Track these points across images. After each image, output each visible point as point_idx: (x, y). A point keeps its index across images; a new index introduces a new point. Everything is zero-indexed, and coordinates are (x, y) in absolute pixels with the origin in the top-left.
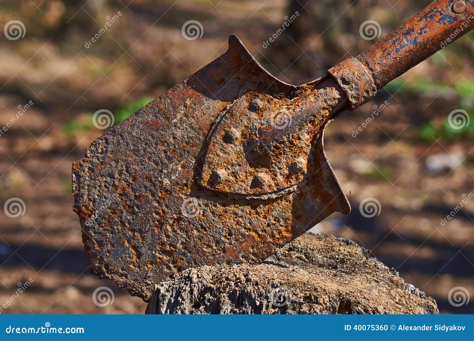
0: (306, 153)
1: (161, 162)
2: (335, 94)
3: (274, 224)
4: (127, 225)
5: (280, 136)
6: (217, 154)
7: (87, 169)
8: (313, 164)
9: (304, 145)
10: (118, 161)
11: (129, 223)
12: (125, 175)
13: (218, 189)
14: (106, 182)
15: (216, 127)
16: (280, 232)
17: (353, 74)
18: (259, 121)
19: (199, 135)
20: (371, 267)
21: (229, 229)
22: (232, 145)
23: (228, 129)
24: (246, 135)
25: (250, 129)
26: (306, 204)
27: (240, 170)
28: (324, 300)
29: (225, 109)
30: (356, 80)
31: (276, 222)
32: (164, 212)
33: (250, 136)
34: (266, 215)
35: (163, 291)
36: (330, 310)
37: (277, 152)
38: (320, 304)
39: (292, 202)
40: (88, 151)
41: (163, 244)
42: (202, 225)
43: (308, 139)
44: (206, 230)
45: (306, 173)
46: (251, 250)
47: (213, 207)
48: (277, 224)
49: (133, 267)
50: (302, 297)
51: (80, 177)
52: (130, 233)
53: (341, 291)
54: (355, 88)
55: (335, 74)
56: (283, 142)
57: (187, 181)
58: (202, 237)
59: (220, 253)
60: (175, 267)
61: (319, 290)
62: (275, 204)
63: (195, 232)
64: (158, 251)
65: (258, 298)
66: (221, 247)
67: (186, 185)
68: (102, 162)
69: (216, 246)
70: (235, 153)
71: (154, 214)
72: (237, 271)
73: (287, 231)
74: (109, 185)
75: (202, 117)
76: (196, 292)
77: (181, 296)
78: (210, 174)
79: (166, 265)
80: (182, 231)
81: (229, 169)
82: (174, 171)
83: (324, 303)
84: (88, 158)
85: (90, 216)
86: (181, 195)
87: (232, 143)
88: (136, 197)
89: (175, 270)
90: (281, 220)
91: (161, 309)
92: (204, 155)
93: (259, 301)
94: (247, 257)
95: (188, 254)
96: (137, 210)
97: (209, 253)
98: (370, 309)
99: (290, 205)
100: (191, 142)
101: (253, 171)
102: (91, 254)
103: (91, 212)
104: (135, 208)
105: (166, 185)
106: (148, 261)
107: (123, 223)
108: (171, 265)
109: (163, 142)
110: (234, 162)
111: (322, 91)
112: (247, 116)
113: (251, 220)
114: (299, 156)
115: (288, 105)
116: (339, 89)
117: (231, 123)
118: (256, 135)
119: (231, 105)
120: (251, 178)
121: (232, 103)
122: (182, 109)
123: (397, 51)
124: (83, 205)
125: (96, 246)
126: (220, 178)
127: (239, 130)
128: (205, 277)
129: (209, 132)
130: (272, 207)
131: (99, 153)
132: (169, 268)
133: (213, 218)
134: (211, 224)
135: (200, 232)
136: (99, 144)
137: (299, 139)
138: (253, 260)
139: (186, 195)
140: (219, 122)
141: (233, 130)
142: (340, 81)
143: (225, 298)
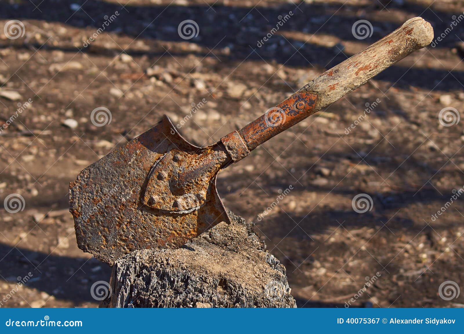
0: (206, 188)
1: (121, 188)
2: (224, 155)
3: (186, 227)
4: (100, 223)
5: (190, 179)
6: (153, 186)
7: (78, 187)
8: (210, 194)
9: (205, 184)
10: (96, 185)
11: (102, 222)
12: (100, 193)
13: (153, 206)
14: (89, 196)
15: (154, 169)
16: (190, 232)
17: (235, 144)
18: (179, 168)
19: (144, 173)
20: (249, 243)
21: (159, 229)
22: (163, 182)
23: (160, 172)
24: (171, 176)
25: (173, 172)
26: (206, 217)
27: (167, 197)
28: (210, 280)
29: (159, 159)
30: (236, 148)
31: (187, 226)
32: (121, 217)
33: (173, 177)
34: (182, 222)
35: (119, 265)
36: (213, 287)
37: (188, 188)
38: (207, 283)
39: (197, 215)
40: (79, 176)
41: (121, 235)
42: (144, 226)
43: (207, 180)
44: (146, 229)
45: (205, 200)
46: (173, 241)
47: (150, 216)
48: (188, 227)
49: (103, 247)
50: (198, 277)
51: (74, 192)
52: (102, 227)
53: (221, 273)
54: (236, 153)
55: (224, 143)
56: (192, 183)
57: (135, 200)
58: (144, 233)
59: (154, 242)
60: (128, 248)
61: (208, 272)
62: (187, 216)
63: (140, 230)
64: (118, 239)
65: (173, 276)
66: (155, 239)
67: (135, 203)
68: (86, 183)
69: (152, 238)
70: (164, 186)
71: (116, 218)
72: (163, 255)
73: (194, 231)
74: (90, 198)
75: (146, 162)
76: (138, 268)
77: (129, 270)
78: (149, 198)
79: (123, 247)
80: (132, 229)
81: (160, 196)
82: (128, 194)
83: (210, 283)
84: (79, 180)
85: (79, 216)
86: (132, 208)
87: (162, 180)
88: (106, 207)
89: (128, 250)
90: (191, 225)
91: (118, 277)
92: (146, 186)
93: (173, 278)
94: (170, 245)
95: (136, 242)
96: (106, 215)
97: (148, 242)
98: (237, 285)
99: (196, 217)
100: (139, 177)
101: (174, 197)
102: (79, 238)
103: (80, 213)
104: (105, 213)
105: (123, 202)
106: (112, 244)
107: (98, 222)
108: (126, 247)
109: (122, 175)
110: (163, 191)
111: (216, 152)
112: (172, 164)
113: (173, 225)
114: (201, 190)
115: (196, 160)
116: (226, 152)
117: (162, 168)
118: (176, 177)
119: (163, 156)
120: (173, 201)
121: (164, 155)
122: (134, 156)
123: (262, 131)
124: (75, 209)
125: (82, 233)
126: (155, 201)
127: (167, 173)
128: (144, 259)
129: (149, 172)
130: (185, 218)
131: (85, 178)
132: (125, 249)
133: (150, 222)
134: (149, 226)
135: (143, 230)
136: (85, 173)
137: (202, 180)
138: (174, 246)
139: (135, 208)
140: (155, 167)
141: (163, 172)
142: (227, 148)
143: (154, 274)
